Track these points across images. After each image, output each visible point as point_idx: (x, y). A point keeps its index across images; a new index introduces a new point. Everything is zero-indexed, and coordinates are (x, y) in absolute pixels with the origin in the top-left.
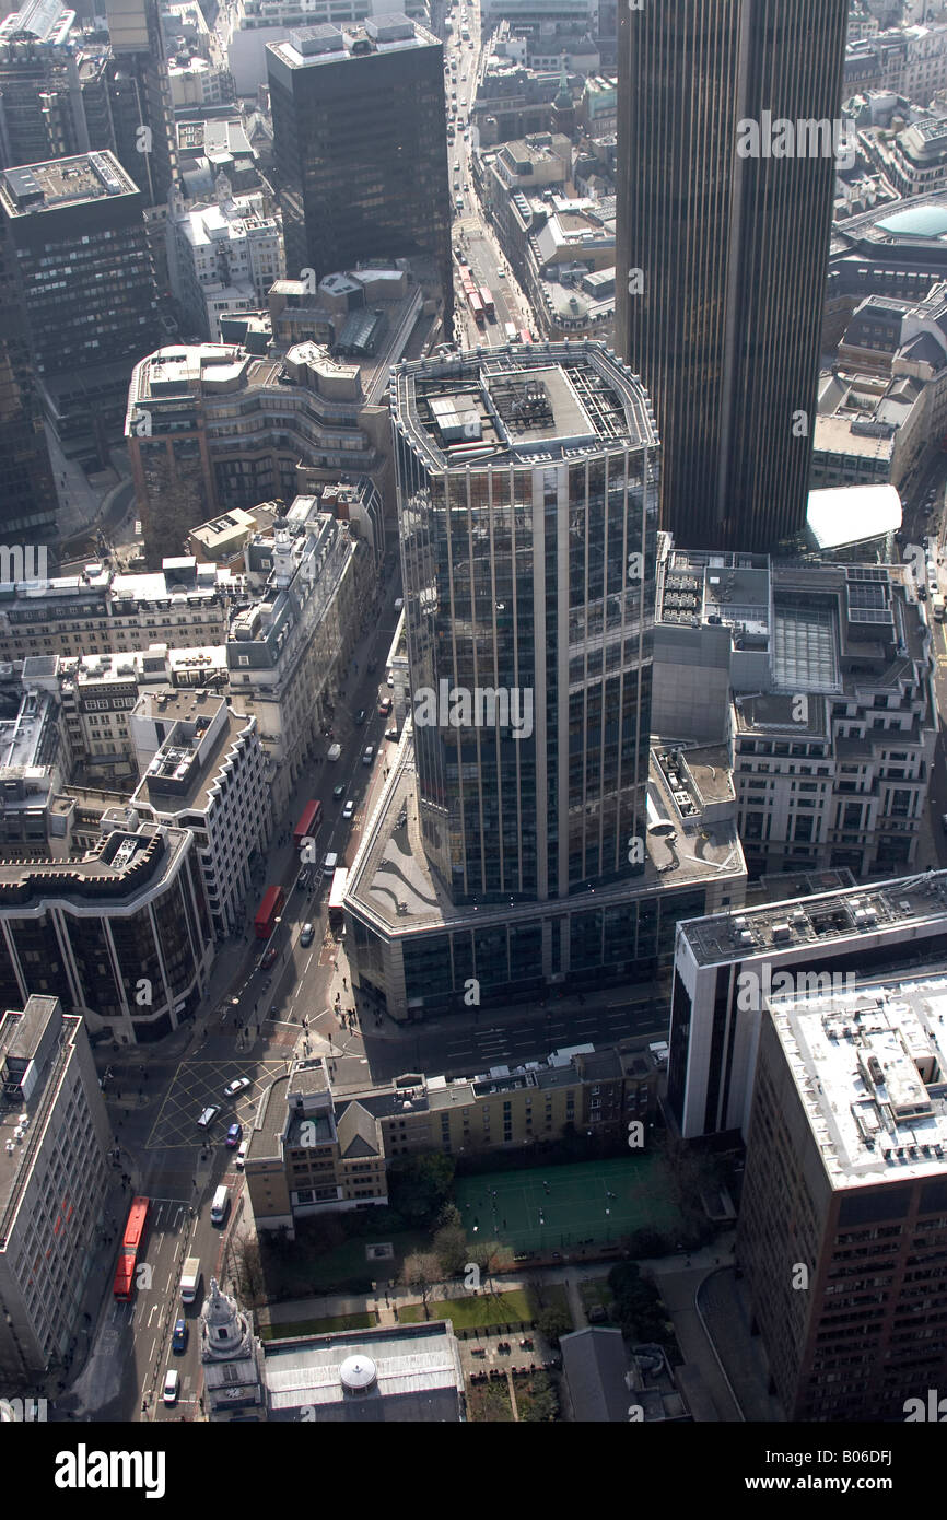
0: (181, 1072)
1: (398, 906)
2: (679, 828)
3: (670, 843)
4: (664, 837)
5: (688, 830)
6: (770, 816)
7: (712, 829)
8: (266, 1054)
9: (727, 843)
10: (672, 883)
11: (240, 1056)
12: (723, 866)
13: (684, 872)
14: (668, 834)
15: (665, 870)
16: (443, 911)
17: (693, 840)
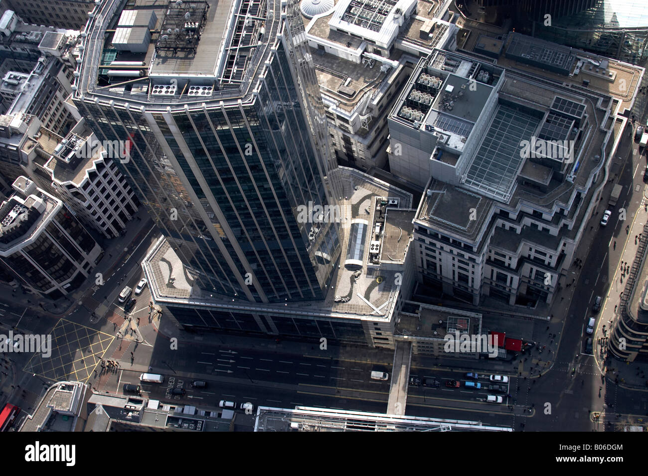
0: (59, 325)
1: (170, 279)
2: (365, 270)
3: (353, 280)
4: (352, 273)
5: (370, 271)
6: (441, 266)
7: (386, 275)
8: (102, 328)
9: (390, 291)
10: (338, 314)
11: (91, 325)
12: (377, 310)
13: (351, 307)
14: (356, 271)
15: (340, 301)
16: (193, 291)
17: (370, 280)
